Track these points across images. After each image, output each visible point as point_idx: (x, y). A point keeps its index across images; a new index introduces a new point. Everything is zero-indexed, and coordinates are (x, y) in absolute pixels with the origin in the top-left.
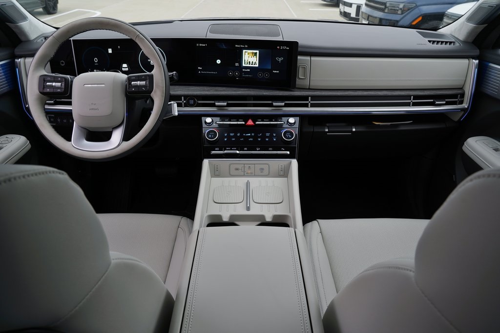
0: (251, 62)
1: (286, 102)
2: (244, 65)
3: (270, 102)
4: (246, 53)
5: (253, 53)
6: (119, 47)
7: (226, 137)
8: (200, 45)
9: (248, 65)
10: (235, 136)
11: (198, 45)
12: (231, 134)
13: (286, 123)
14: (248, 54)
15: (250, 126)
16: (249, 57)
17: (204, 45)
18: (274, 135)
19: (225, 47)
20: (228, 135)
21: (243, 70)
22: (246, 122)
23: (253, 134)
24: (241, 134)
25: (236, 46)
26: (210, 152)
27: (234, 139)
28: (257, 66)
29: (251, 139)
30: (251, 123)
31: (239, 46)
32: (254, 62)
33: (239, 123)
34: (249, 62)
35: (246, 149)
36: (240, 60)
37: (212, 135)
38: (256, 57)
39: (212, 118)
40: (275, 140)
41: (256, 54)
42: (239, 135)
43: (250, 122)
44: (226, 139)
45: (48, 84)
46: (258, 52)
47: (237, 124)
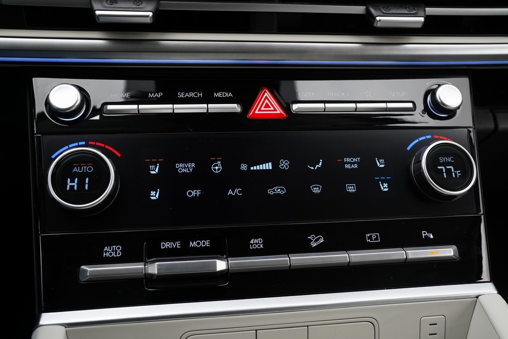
1: (431, 11)
3: (359, 10)
7: (154, 182)
10: (201, 177)
13: (420, 107)
15: (268, 122)
18: (380, 164)
20: (168, 170)
22: (247, 102)
23: (284, 164)
24: (230, 167)
26: (76, 271)
29: (279, 191)
30: (270, 111)
33: (214, 108)
35: (256, 243)
37: (81, 177)
39: (83, 83)
40: (384, 187)
42: (217, 168)
43: (267, 105)
44: (154, 195)
47: (207, 115)
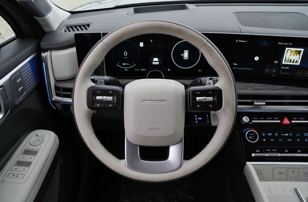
0: (292, 60)
2: (283, 63)
4: (289, 51)
5: (296, 51)
6: (151, 41)
7: (264, 137)
8: (240, 41)
9: (289, 63)
10: (273, 136)
11: (237, 41)
12: (270, 134)
14: (291, 52)
15: (286, 125)
16: (291, 55)
17: (244, 41)
19: (267, 45)
20: (266, 135)
21: (282, 68)
22: (282, 120)
23: (291, 134)
24: (279, 134)
25: (279, 43)
27: (273, 140)
28: (299, 64)
29: (290, 140)
31: (282, 44)
32: (296, 60)
33: (275, 122)
34: (290, 60)
35: (286, 151)
36: (280, 58)
37: (252, 136)
38: (299, 56)
41: (300, 52)
42: (276, 135)
43: (286, 121)
44: (264, 140)
45: (98, 98)
46: (302, 50)
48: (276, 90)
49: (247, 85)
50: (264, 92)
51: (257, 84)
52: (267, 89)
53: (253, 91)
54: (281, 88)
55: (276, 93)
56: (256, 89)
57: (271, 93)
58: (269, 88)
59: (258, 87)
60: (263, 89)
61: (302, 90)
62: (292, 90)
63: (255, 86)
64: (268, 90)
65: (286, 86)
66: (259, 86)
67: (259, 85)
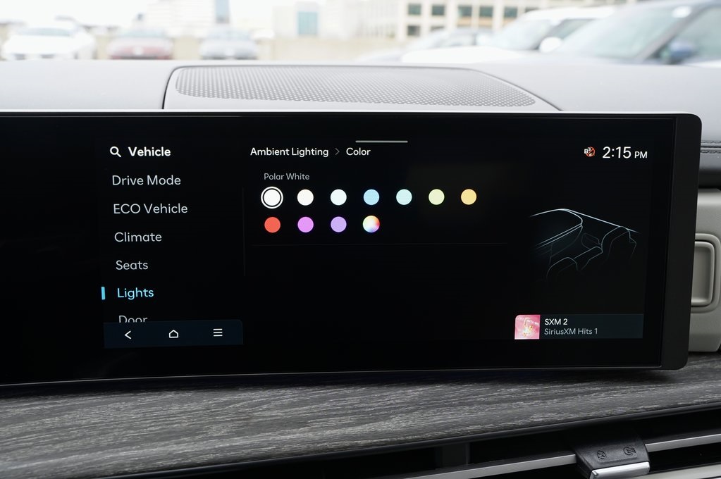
48: (376, 419)
49: (219, 405)
50: (303, 442)
51: (283, 391)
52: (327, 415)
53: (239, 441)
54: (412, 403)
55: (376, 434)
56: (260, 427)
57: (347, 443)
58: (343, 408)
59: (282, 407)
60: (300, 423)
61: (524, 400)
62: (470, 404)
63: (262, 403)
64: (333, 421)
65: (439, 388)
66: (286, 401)
67: (288, 395)
